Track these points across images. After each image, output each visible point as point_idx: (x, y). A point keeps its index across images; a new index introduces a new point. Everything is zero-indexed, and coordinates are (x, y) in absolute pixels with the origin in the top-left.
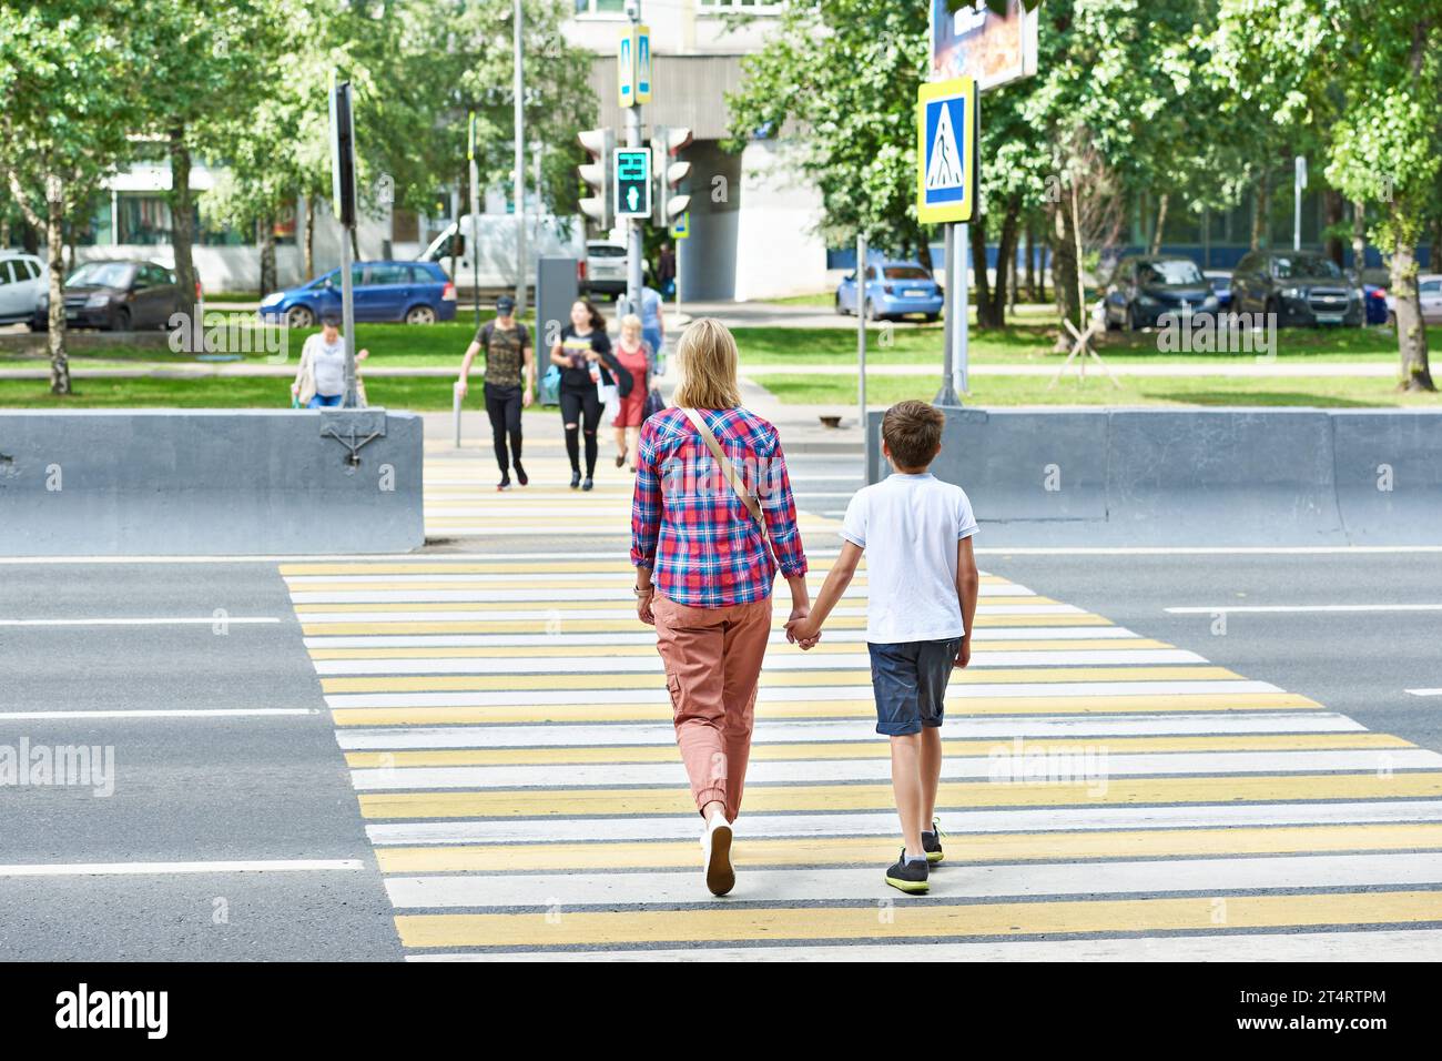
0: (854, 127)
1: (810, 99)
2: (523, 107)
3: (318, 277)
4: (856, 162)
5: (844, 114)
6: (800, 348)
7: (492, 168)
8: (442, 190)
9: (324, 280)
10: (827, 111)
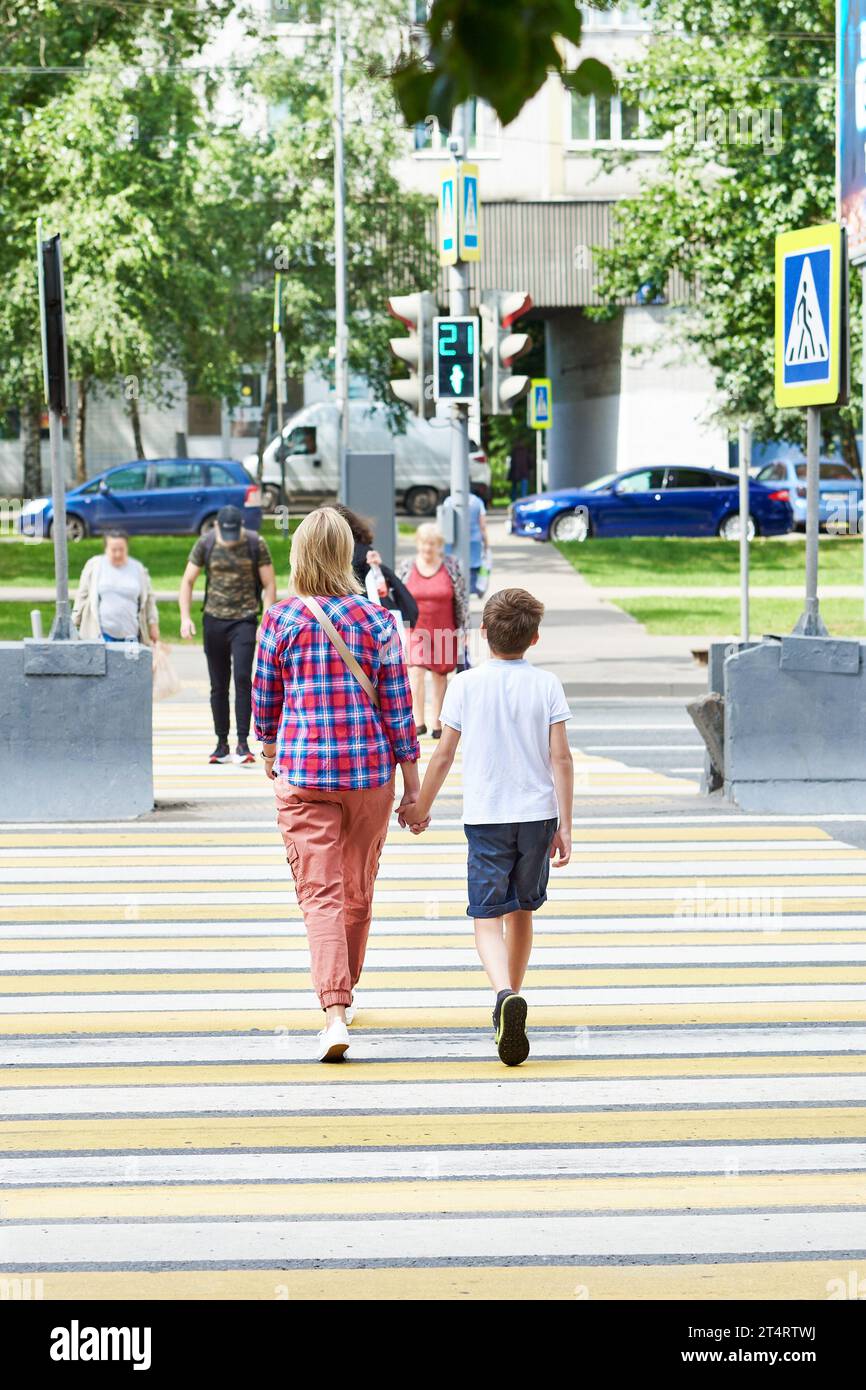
0: (754, 291)
1: (698, 254)
2: (346, 267)
3: (91, 479)
4: (757, 334)
5: (741, 274)
6: (686, 566)
7: (308, 343)
8: (247, 370)
9: (99, 481)
10: (719, 270)
